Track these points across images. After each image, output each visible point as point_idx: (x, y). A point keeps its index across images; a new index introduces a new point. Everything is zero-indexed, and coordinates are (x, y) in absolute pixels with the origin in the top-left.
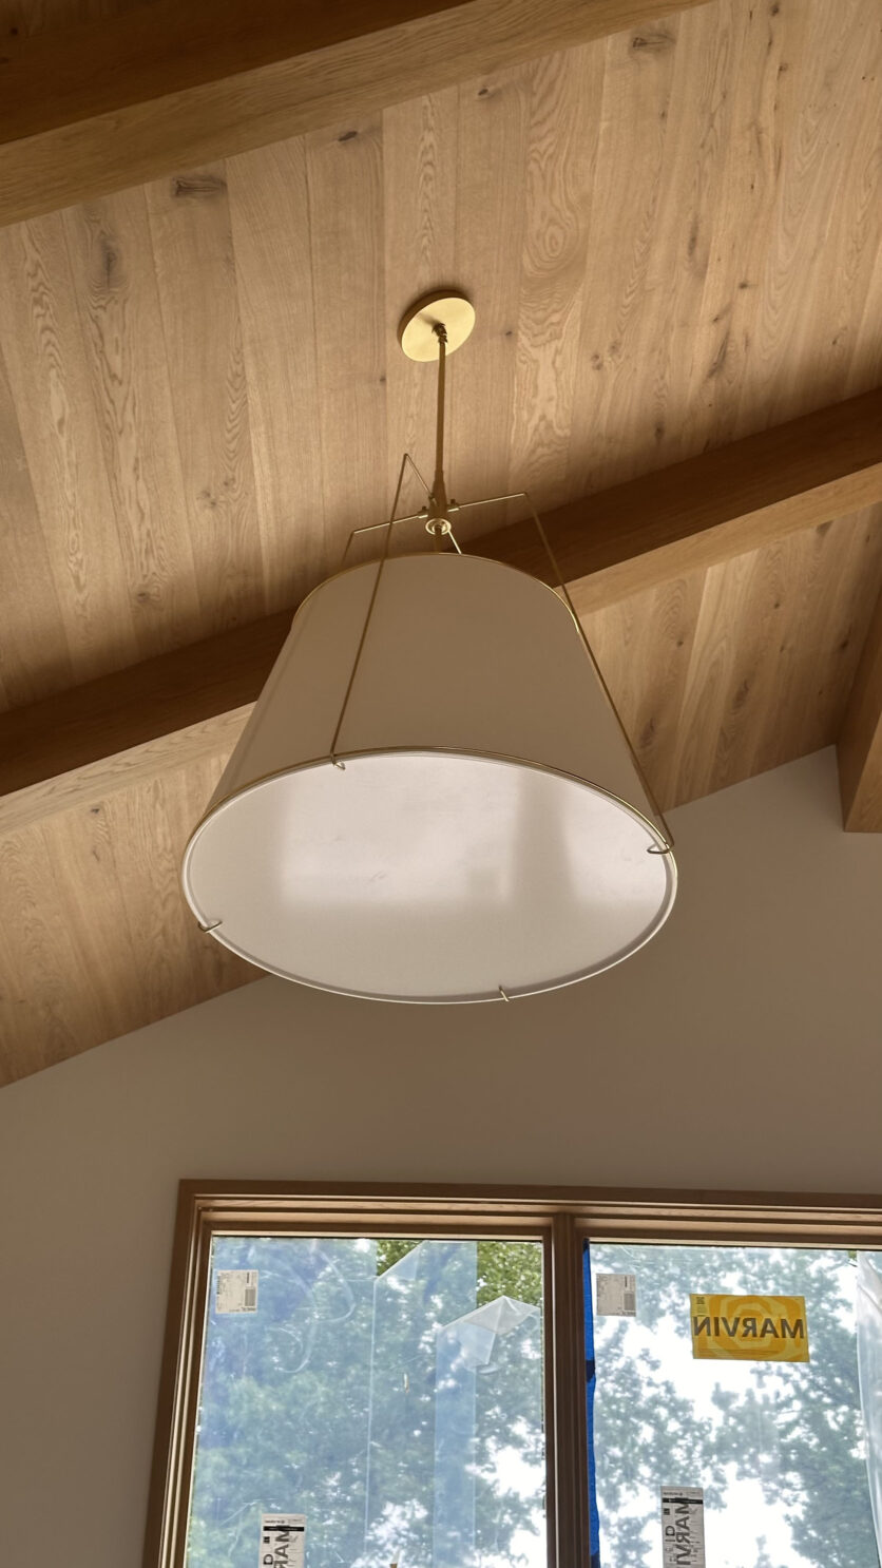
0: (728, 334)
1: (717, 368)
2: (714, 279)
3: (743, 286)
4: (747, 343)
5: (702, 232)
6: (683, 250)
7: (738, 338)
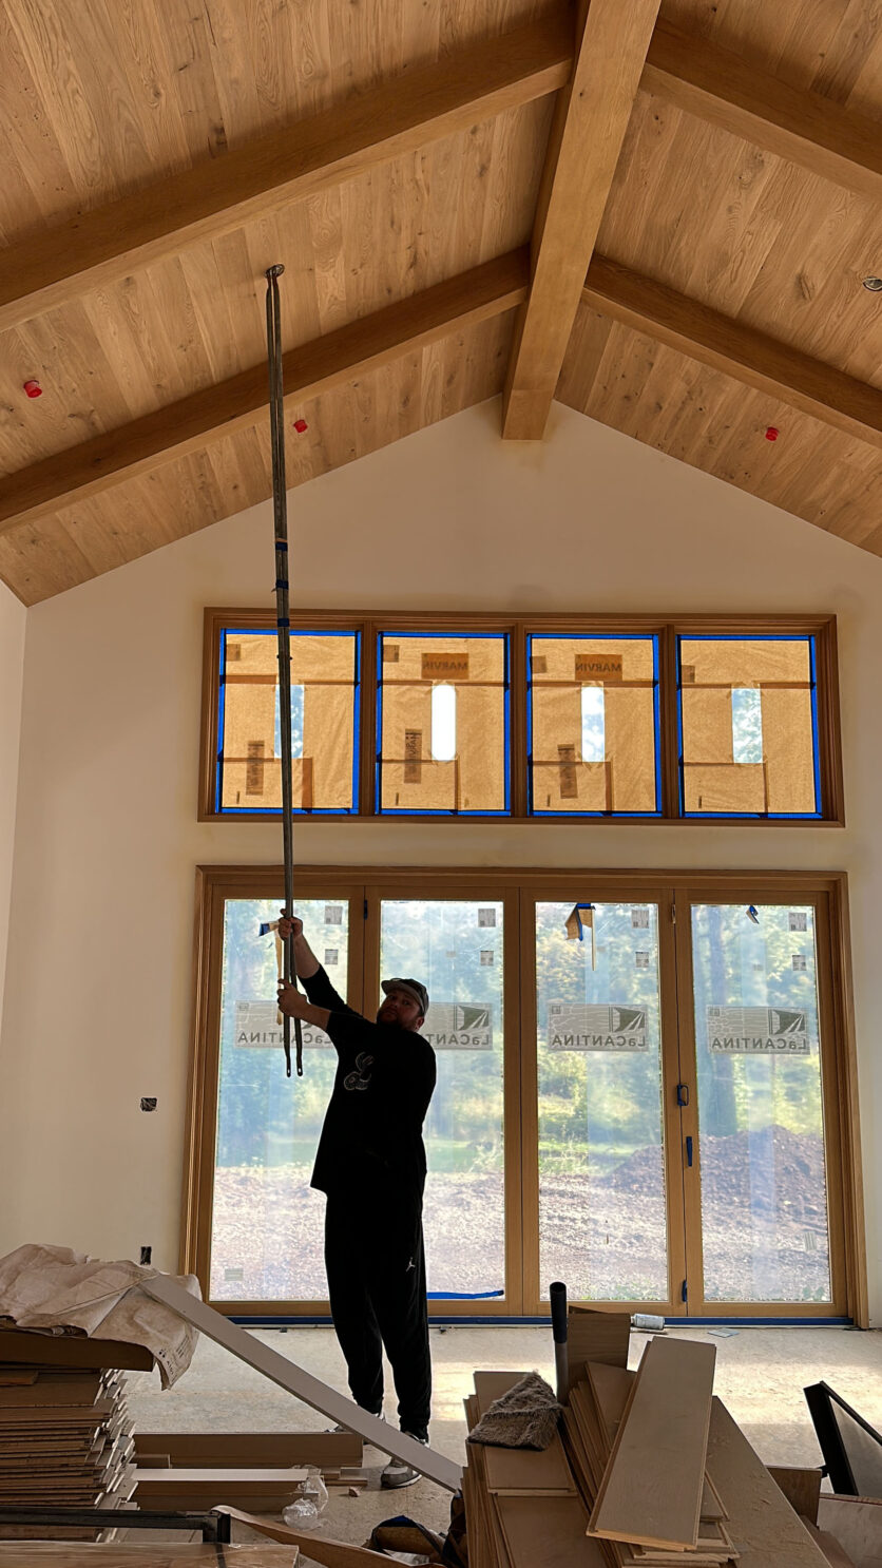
0: (416, 253)
1: (414, 263)
2: (405, 234)
3: (420, 234)
4: (426, 253)
5: (396, 220)
6: (388, 226)
7: (421, 251)
